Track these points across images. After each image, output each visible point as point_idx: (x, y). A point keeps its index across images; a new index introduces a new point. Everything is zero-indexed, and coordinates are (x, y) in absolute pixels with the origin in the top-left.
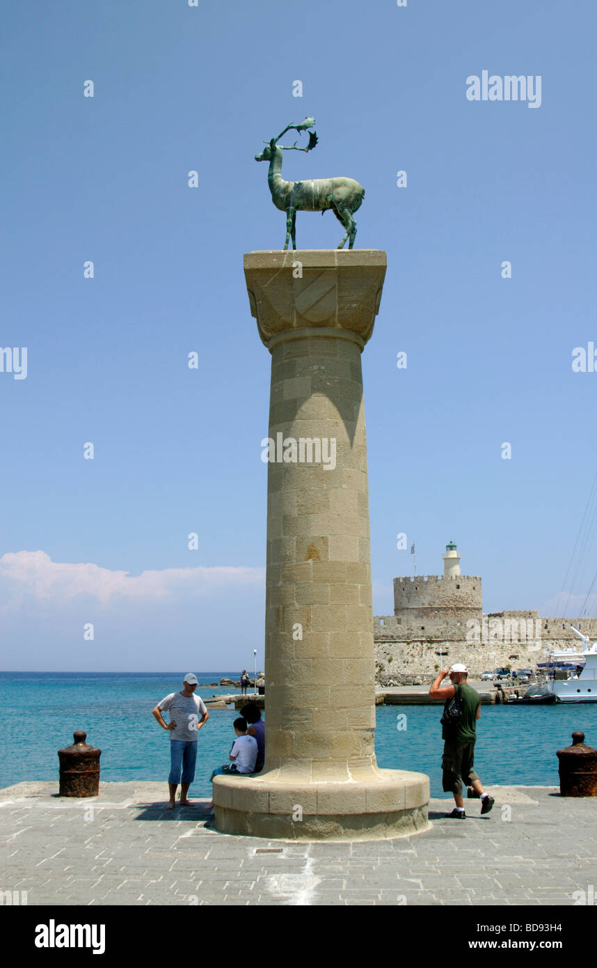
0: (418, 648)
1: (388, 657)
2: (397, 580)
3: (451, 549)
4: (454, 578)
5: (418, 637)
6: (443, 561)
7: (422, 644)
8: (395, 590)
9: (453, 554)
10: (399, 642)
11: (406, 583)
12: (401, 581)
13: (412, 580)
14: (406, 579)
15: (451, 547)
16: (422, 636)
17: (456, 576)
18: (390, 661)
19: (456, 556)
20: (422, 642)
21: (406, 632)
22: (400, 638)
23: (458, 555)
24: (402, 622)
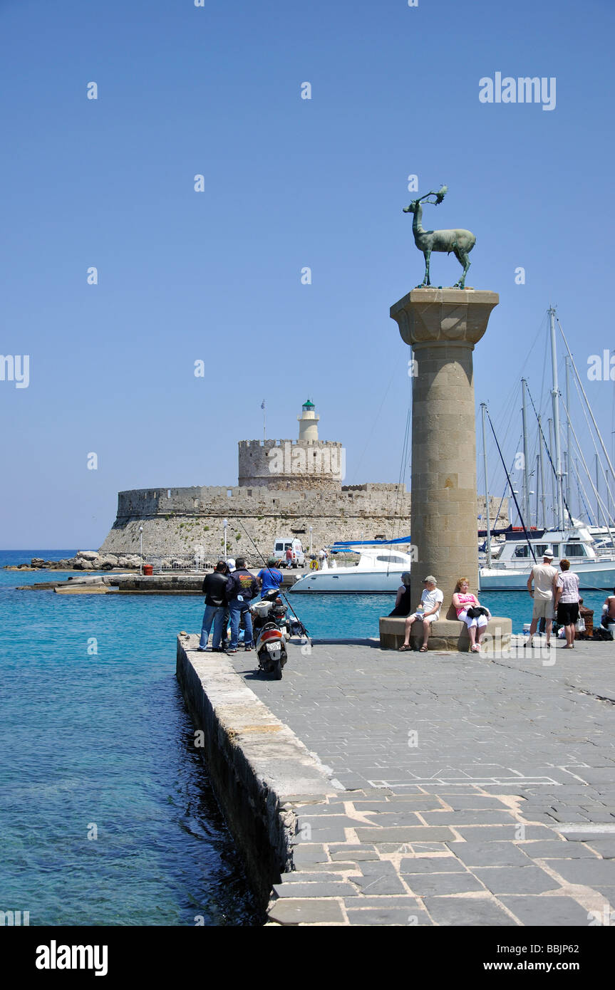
0: (271, 524)
1: (236, 534)
2: (243, 444)
3: (308, 409)
4: (311, 443)
5: (270, 512)
6: (299, 422)
7: (275, 520)
8: (240, 456)
9: (311, 415)
10: (249, 517)
11: (254, 448)
12: (248, 445)
13: (262, 444)
14: (255, 443)
15: (308, 406)
16: (276, 511)
17: (313, 442)
18: (238, 538)
19: (314, 418)
20: (275, 517)
21: (258, 506)
22: (250, 513)
23: (316, 416)
24: (253, 494)
